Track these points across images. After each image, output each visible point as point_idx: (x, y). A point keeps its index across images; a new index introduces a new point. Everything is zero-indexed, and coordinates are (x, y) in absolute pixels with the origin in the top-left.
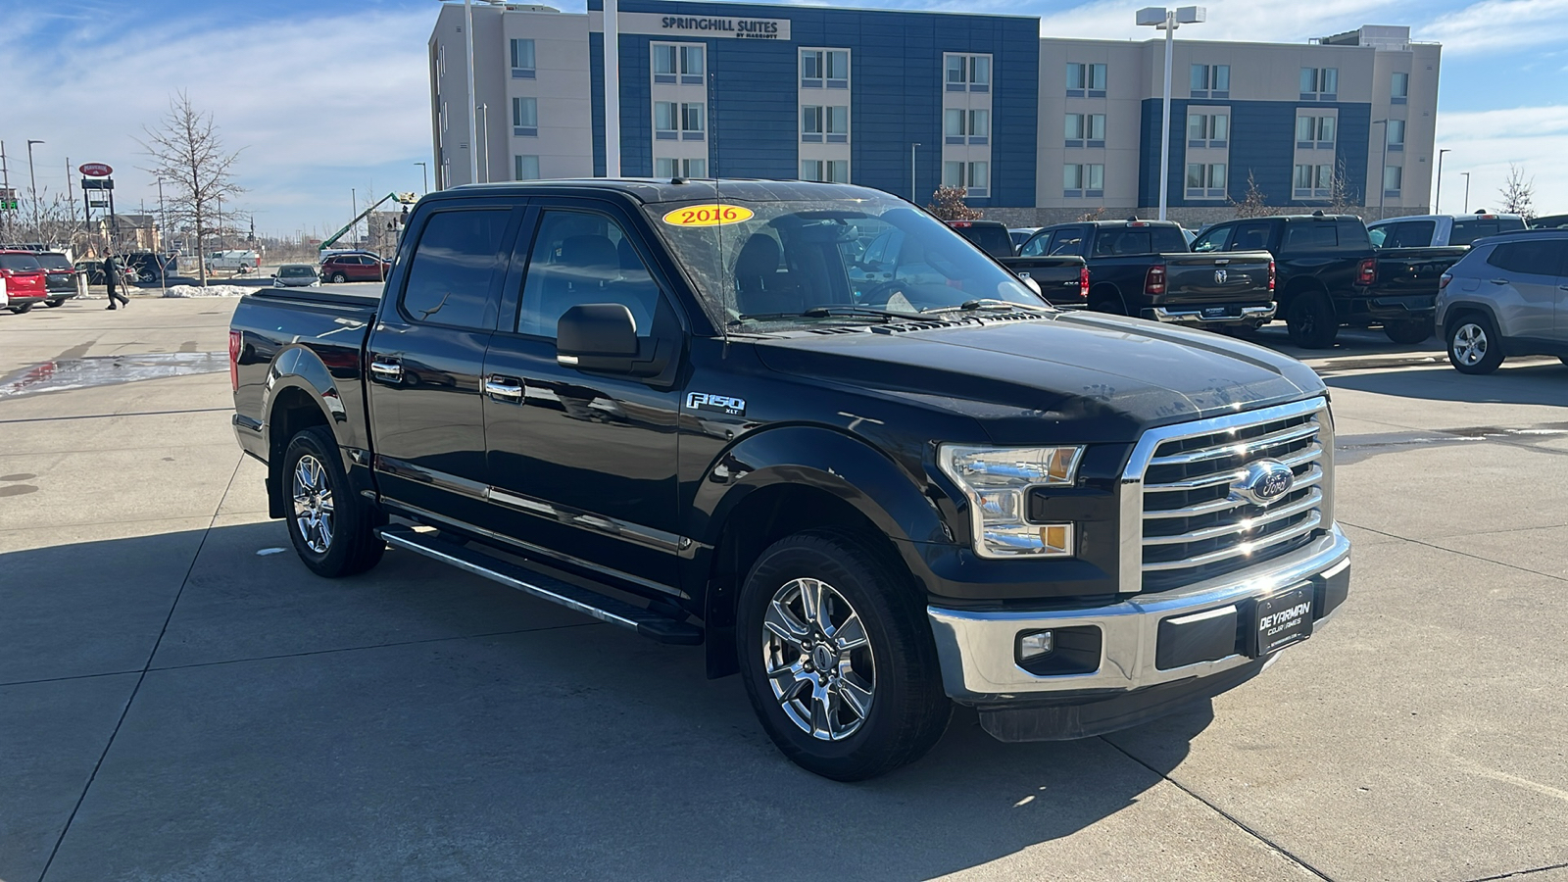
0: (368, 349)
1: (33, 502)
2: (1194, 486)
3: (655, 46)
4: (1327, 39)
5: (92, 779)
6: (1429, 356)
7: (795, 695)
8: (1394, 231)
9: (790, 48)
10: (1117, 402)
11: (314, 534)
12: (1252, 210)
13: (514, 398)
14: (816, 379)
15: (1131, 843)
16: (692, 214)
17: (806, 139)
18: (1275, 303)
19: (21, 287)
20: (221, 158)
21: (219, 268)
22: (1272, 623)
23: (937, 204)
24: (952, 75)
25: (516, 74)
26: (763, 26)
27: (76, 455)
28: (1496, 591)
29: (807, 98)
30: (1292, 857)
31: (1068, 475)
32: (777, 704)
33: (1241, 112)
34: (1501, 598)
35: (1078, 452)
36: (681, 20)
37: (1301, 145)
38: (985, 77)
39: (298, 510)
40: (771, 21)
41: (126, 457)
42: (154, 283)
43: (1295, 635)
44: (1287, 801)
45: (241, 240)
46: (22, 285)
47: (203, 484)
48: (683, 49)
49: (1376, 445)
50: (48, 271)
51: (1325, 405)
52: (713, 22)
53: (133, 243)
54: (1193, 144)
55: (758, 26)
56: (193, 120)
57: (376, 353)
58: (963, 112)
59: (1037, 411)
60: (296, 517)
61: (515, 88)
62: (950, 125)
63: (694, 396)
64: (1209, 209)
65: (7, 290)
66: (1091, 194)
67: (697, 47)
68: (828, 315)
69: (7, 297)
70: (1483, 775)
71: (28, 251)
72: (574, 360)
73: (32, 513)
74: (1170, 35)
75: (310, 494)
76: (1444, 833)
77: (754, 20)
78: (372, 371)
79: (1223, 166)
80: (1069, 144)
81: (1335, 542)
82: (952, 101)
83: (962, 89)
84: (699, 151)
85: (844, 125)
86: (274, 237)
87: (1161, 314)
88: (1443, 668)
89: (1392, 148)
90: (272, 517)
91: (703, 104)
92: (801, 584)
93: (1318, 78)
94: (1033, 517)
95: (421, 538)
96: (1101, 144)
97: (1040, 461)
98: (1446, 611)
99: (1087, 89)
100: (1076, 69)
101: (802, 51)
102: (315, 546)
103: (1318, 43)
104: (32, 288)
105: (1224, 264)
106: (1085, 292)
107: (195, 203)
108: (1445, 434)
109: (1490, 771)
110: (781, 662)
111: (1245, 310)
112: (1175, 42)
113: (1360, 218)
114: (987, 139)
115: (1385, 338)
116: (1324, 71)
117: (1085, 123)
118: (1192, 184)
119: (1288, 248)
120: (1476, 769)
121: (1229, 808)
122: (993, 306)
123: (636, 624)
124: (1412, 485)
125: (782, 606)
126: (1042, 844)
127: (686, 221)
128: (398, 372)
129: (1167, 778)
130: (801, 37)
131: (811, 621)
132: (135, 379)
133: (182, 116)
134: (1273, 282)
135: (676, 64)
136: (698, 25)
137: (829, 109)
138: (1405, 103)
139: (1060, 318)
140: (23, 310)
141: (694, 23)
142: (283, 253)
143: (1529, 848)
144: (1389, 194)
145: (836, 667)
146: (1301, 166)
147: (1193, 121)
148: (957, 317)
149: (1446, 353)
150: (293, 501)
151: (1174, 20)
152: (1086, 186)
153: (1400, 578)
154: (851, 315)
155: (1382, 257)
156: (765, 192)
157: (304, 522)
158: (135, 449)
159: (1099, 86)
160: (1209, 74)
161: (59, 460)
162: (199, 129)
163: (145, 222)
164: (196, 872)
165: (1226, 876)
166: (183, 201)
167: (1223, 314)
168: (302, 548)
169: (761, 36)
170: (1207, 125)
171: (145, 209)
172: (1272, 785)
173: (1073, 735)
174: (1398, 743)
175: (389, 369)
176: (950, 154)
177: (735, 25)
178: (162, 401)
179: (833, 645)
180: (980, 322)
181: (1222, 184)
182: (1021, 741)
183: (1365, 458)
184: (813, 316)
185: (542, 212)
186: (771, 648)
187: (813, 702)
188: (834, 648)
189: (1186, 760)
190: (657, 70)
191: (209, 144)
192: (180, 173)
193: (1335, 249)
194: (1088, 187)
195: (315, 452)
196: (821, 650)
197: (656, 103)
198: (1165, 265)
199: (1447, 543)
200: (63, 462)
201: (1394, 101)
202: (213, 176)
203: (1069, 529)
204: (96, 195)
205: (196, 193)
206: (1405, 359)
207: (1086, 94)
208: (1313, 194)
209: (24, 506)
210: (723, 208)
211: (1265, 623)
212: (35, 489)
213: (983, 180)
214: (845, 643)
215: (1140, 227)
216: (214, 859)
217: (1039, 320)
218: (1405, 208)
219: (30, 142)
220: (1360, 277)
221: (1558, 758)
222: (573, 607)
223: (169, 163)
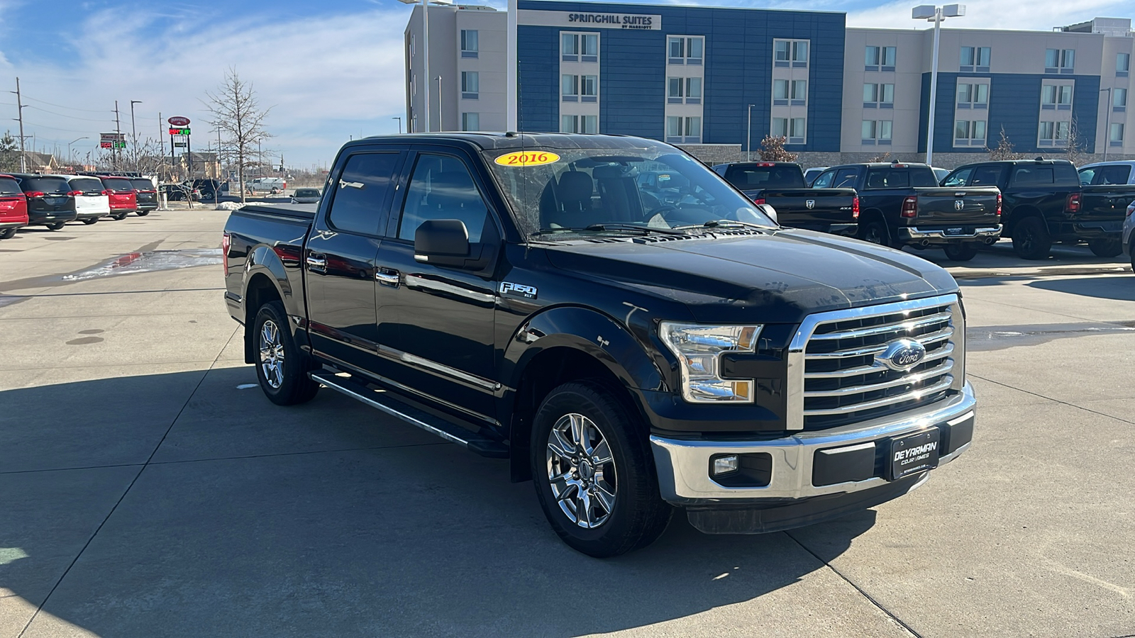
0: (306, 248)
1: (98, 348)
2: (844, 355)
3: (563, 35)
4: (1067, 28)
5: (95, 534)
6: (1119, 266)
7: (568, 495)
8: (1101, 172)
9: (661, 35)
10: (787, 295)
11: (272, 375)
12: (1003, 156)
13: (393, 284)
14: (585, 274)
15: (789, 608)
16: (516, 158)
17: (670, 101)
18: (1001, 225)
19: (120, 202)
20: (257, 114)
21: (257, 190)
22: (905, 456)
23: (763, 149)
24: (780, 55)
25: (464, 55)
26: (641, 20)
27: (134, 318)
28: (1115, 441)
29: (672, 71)
30: (902, 624)
31: (750, 346)
32: (555, 501)
33: (1000, 83)
34: (1118, 446)
35: (758, 329)
36: (583, 16)
37: (1045, 107)
38: (804, 57)
39: (263, 358)
40: (647, 16)
41: (165, 319)
42: (211, 200)
43: (924, 466)
44: (910, 584)
45: (276, 171)
46: (120, 200)
47: (212, 339)
48: (584, 37)
49: (1058, 332)
50: (139, 191)
51: (957, 300)
52: (605, 17)
53: (203, 172)
54: (961, 106)
55: (637, 20)
56: (239, 87)
57: (311, 250)
58: (787, 82)
59: (730, 300)
60: (262, 363)
61: (464, 65)
62: (777, 91)
63: (505, 284)
64: (972, 155)
65: (110, 204)
66: (882, 142)
67: (594, 36)
68: (604, 229)
69: (109, 209)
70: (1063, 573)
71: (127, 177)
72: (425, 258)
73: (96, 356)
74: (938, 25)
75: (271, 347)
76: (1019, 612)
77: (635, 15)
78: (308, 264)
79: (983, 123)
80: (866, 105)
81: (963, 399)
82: (778, 74)
83: (787, 65)
84: (593, 110)
85: (699, 91)
86: (298, 168)
87: (913, 232)
88: (1057, 496)
89: (1116, 109)
90: (247, 362)
91: (597, 76)
92: (571, 417)
93: (1060, 56)
94: (726, 373)
95: (341, 381)
96: (890, 106)
97: (732, 335)
98: (1073, 454)
99: (880, 65)
100: (873, 51)
101: (669, 38)
102: (273, 383)
103: (1060, 30)
104: (127, 202)
105: (962, 196)
106: (856, 215)
107: (239, 145)
108: (1114, 325)
109: (1068, 570)
110: (559, 471)
111: (977, 230)
112: (942, 30)
113: (1072, 163)
114: (804, 102)
115: (1090, 253)
116: (1064, 52)
117: (879, 90)
118: (959, 136)
119: (1015, 183)
120: (1061, 569)
121: (866, 588)
122: (729, 225)
123: (466, 443)
124: (1076, 362)
125: (560, 433)
126: (725, 606)
127: (510, 163)
128: (324, 264)
129: (828, 565)
130: (668, 28)
131: (577, 443)
132: (184, 266)
133: (232, 84)
134: (1000, 209)
135: (580, 47)
136: (595, 20)
137: (688, 80)
138: (1127, 76)
139: (778, 234)
140: (121, 218)
141: (591, 18)
142: (303, 180)
143: (1081, 625)
144: (1113, 144)
145: (593, 477)
146: (1045, 123)
147: (961, 88)
148: (700, 232)
149: (1130, 265)
150: (260, 352)
151: (941, 14)
152: (878, 136)
153: (1045, 430)
154: (621, 230)
155: (1085, 192)
156: (570, 142)
157: (267, 367)
158: (172, 314)
159: (890, 62)
160: (974, 54)
161: (121, 321)
162: (243, 93)
163: (211, 157)
164: (148, 599)
165: (850, 635)
166: (231, 143)
167: (960, 233)
168: (266, 386)
169: (640, 27)
170: (972, 92)
171: (211, 149)
172: (902, 572)
173: (756, 531)
174: (1006, 547)
175: (319, 263)
176: (777, 112)
177: (621, 20)
178: (198, 282)
179: (591, 462)
180: (713, 236)
181: (982, 137)
182: (718, 533)
183: (1047, 341)
184: (593, 231)
185: (418, 155)
186: (552, 462)
187: (577, 501)
188: (592, 463)
189: (845, 553)
190: (565, 52)
191: (249, 104)
192: (229, 124)
193: (1052, 185)
194: (880, 137)
195: (273, 319)
196: (584, 464)
197: (563, 75)
198: (916, 196)
199: (1089, 406)
200: (124, 322)
201: (1119, 74)
202: (252, 126)
203: (751, 384)
204: (178, 139)
205: (240, 137)
206: (1101, 269)
207: (880, 69)
208: (1054, 144)
209: (92, 351)
210: (538, 153)
211: (899, 456)
212: (102, 340)
213: (801, 131)
214: (598, 460)
215: (901, 168)
216: (162, 590)
217: (760, 235)
218: (1126, 155)
219: (132, 102)
220: (1069, 207)
221: (1123, 563)
222: (428, 430)
223: (222, 116)
